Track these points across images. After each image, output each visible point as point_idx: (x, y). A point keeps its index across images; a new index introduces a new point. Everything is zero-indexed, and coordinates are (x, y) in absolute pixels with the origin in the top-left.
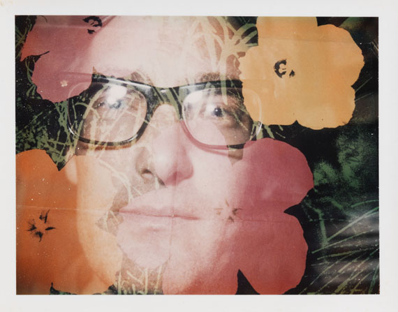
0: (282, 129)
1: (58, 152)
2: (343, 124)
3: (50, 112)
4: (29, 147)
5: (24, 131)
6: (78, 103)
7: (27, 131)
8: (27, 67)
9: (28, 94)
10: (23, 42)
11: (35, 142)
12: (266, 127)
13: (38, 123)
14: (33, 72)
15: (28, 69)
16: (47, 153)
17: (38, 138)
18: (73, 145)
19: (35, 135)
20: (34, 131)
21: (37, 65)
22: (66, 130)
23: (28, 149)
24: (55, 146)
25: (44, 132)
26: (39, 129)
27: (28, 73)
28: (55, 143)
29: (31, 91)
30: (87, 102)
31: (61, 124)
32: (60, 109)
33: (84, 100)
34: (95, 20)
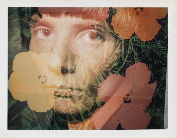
1: (136, 41)
3: (142, 58)
4: (148, 43)
5: (151, 49)
7: (150, 49)
8: (153, 78)
9: (152, 66)
10: (156, 90)
11: (146, 45)
12: (52, 52)
13: (146, 53)
14: (151, 76)
15: (153, 77)
16: (140, 40)
17: (145, 47)
19: (146, 48)
20: (147, 50)
21: (149, 79)
22: (134, 50)
23: (148, 41)
25: (143, 49)
26: (145, 50)
27: (153, 75)
28: (138, 45)
29: (150, 67)
30: (126, 62)
32: (137, 59)
33: (128, 63)
34: (126, 101)
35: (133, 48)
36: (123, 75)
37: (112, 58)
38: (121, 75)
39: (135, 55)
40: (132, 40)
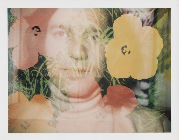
0: (124, 80)
1: (28, 93)
2: (152, 77)
3: (22, 75)
5: (12, 84)
6: (33, 70)
8: (9, 53)
12: (117, 80)
14: (12, 56)
18: (34, 90)
21: (13, 52)
22: (30, 83)
23: (15, 92)
24: (26, 90)
27: (10, 56)
28: (26, 88)
29: (12, 65)
30: (38, 69)
31: (27, 80)
32: (26, 73)
33: (36, 68)
34: (37, 28)
35: (31, 85)
36: (41, 56)
37: (53, 73)
38: (43, 56)
39: (29, 77)
40: (32, 94)
